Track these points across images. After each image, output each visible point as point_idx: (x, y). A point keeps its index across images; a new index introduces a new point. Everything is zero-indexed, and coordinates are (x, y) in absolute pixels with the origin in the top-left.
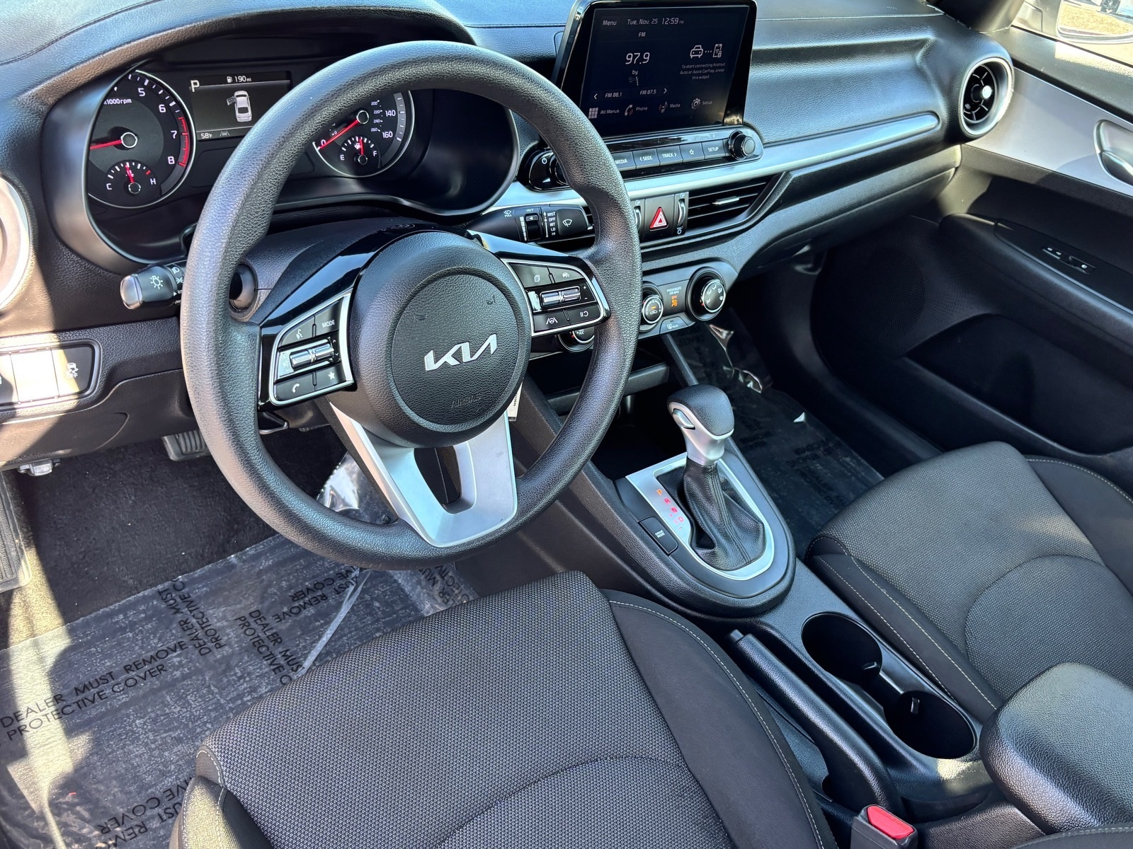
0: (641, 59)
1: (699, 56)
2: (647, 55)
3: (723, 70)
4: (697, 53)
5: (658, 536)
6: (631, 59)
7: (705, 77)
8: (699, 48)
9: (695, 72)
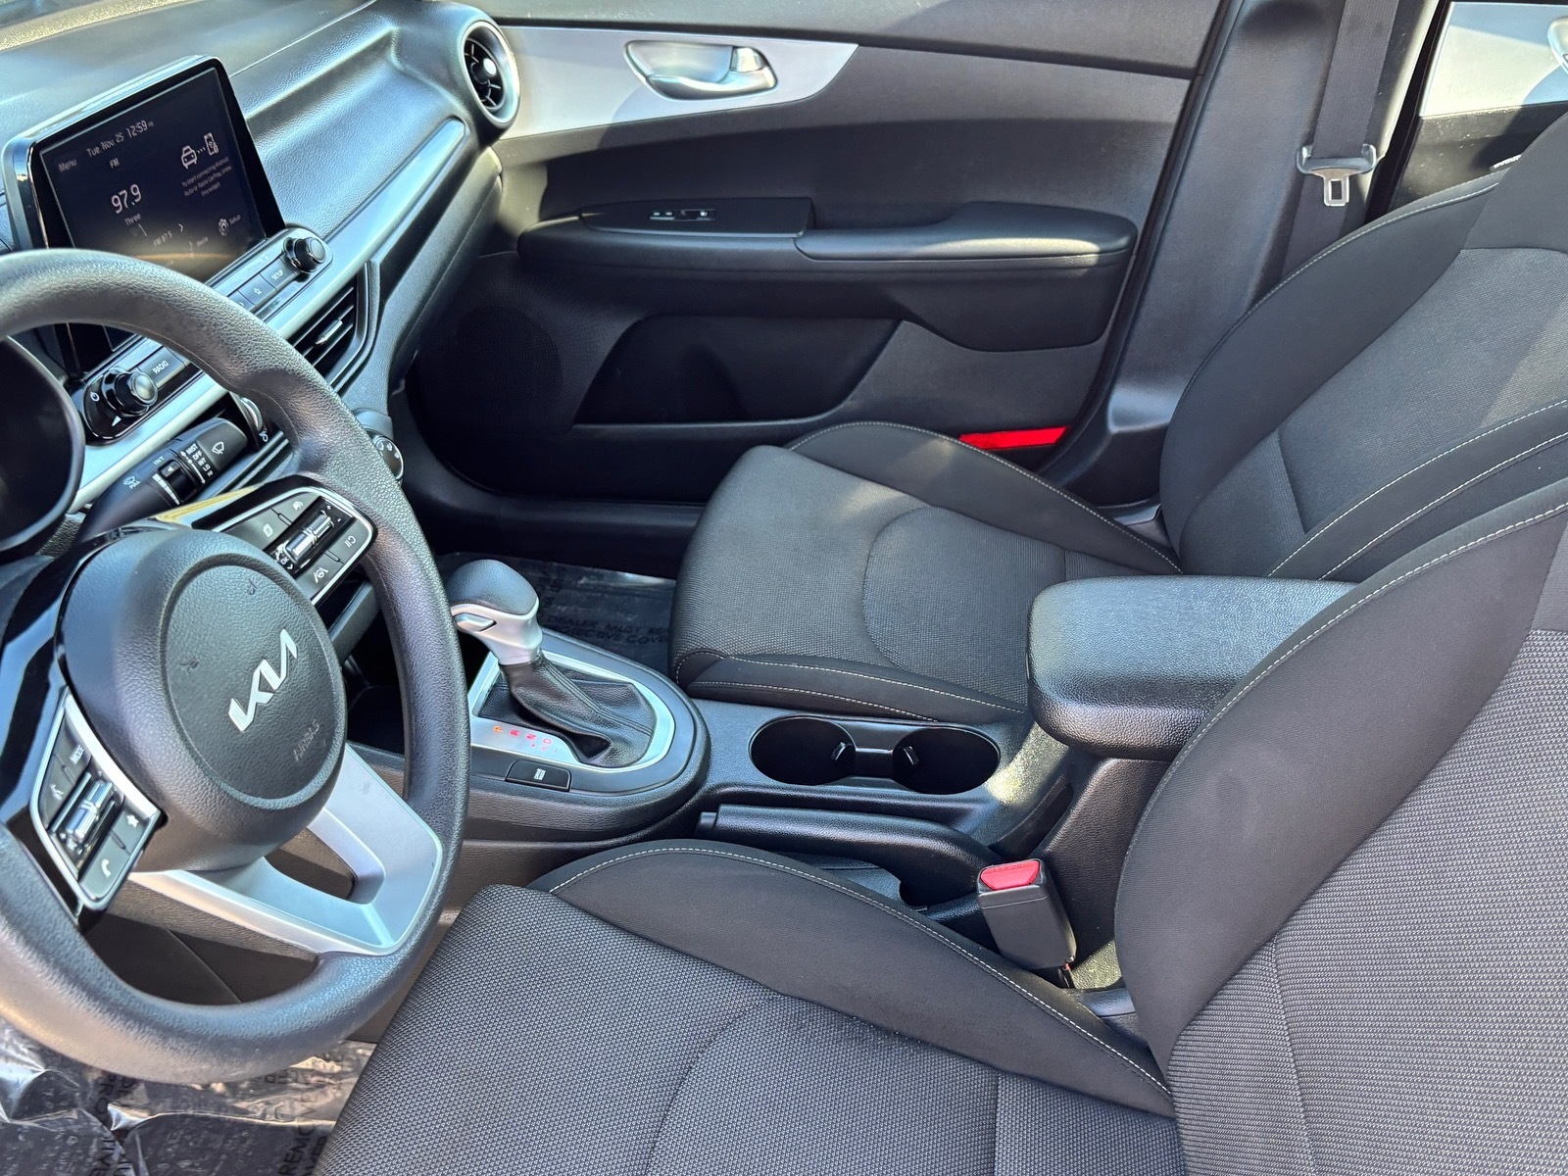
0: (131, 198)
1: (195, 161)
2: (135, 189)
3: (229, 168)
4: (189, 158)
5: (541, 778)
6: (120, 203)
7: (216, 187)
8: (188, 150)
9: (201, 185)
